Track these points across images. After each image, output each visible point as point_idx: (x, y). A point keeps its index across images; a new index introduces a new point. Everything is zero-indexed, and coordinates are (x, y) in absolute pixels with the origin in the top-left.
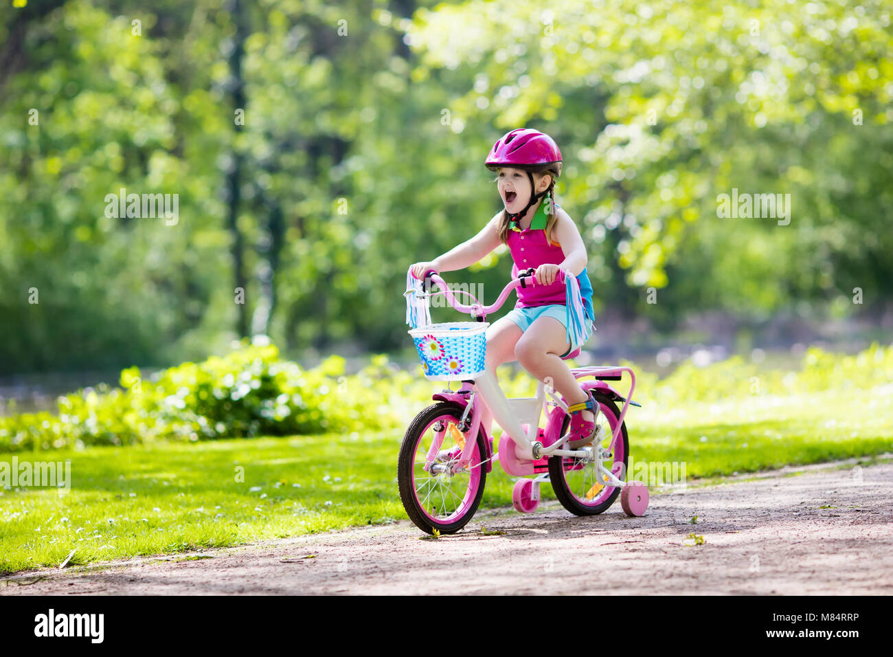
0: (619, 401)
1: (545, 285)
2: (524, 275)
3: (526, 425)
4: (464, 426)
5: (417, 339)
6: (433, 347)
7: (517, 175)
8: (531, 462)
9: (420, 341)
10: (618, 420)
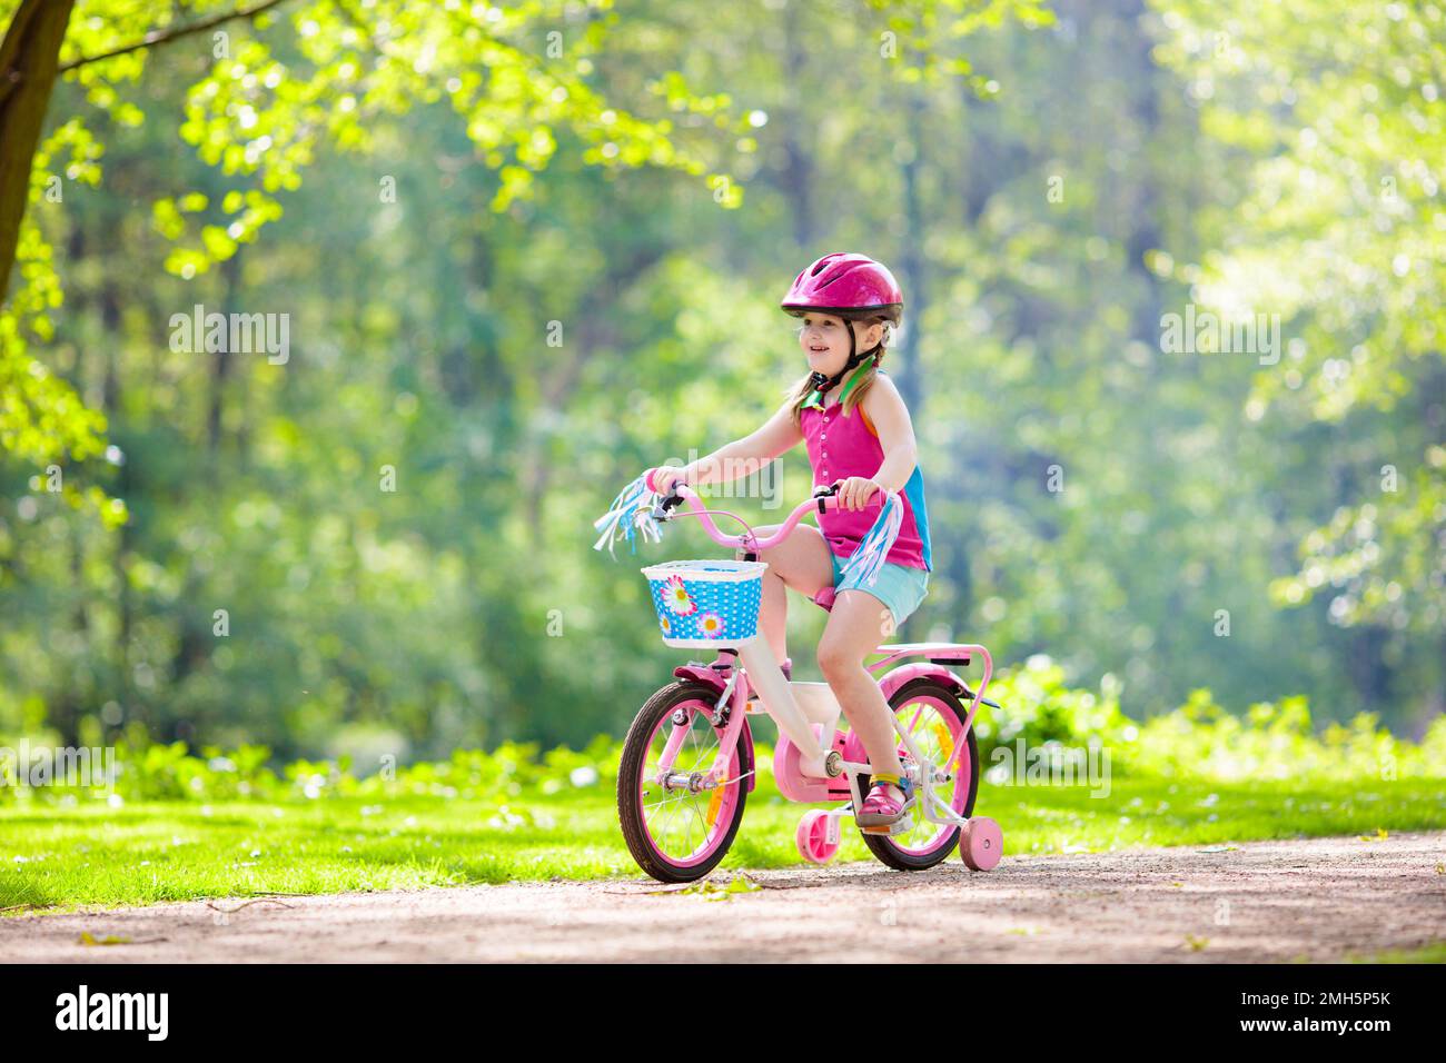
0: (967, 698)
1: (852, 509)
2: (823, 494)
3: (818, 724)
4: (720, 719)
5: (656, 581)
6: (681, 596)
7: (828, 323)
8: (824, 781)
9: (661, 585)
10: (963, 724)
